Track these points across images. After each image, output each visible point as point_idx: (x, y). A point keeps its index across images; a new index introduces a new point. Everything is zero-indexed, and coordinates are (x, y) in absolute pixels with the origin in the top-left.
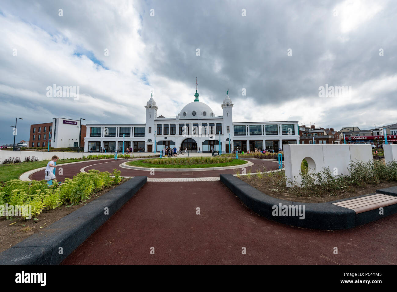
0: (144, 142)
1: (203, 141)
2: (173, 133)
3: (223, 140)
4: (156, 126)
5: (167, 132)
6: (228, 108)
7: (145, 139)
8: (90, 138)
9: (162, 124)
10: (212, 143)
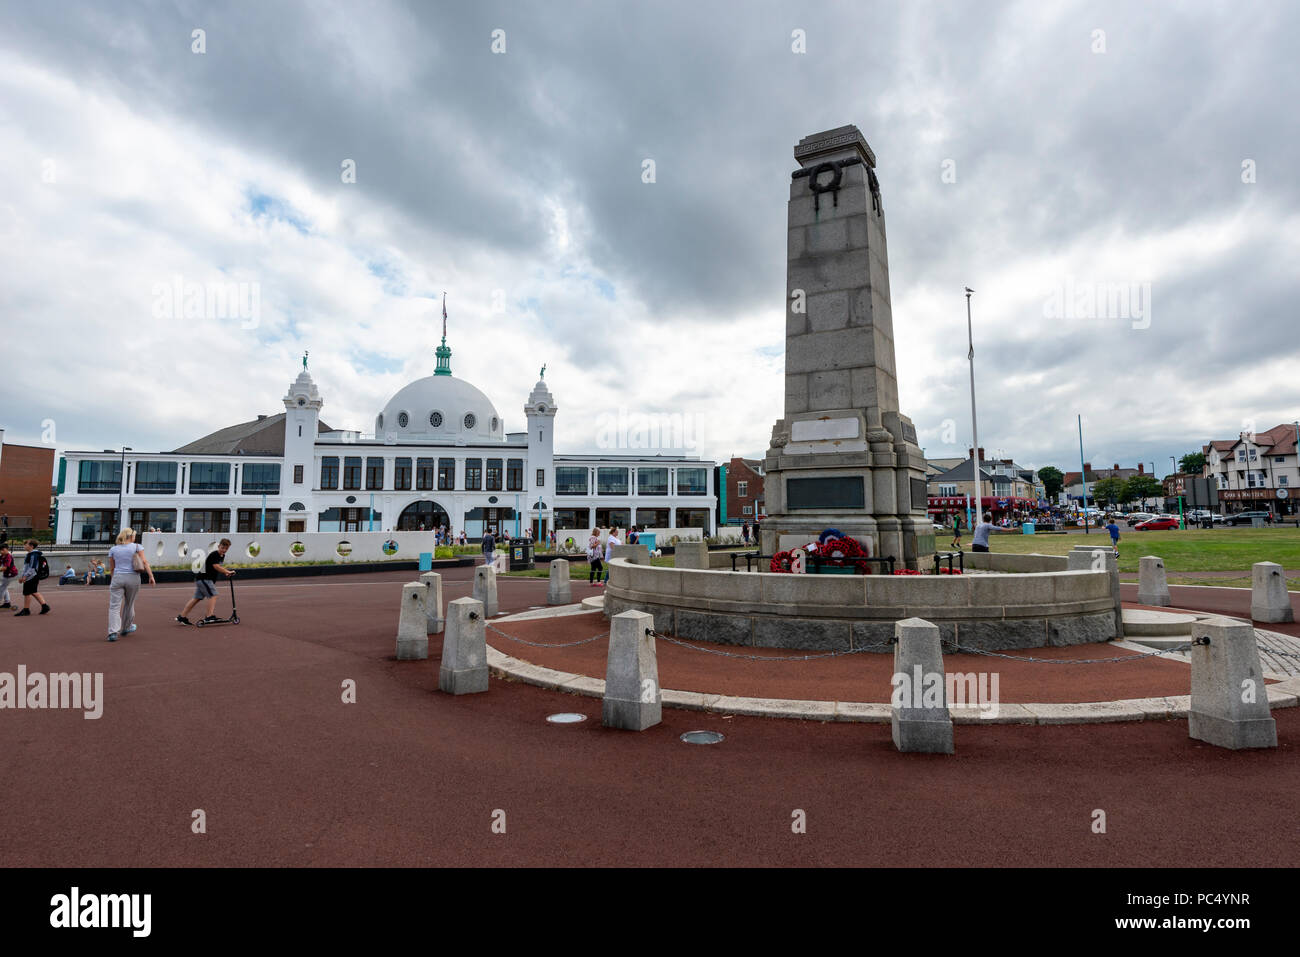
0: (279, 510)
1: (469, 511)
2: (375, 485)
3: (525, 508)
4: (320, 461)
5: (355, 481)
6: (541, 419)
7: (282, 501)
8: (81, 499)
9: (339, 455)
10: (493, 516)
